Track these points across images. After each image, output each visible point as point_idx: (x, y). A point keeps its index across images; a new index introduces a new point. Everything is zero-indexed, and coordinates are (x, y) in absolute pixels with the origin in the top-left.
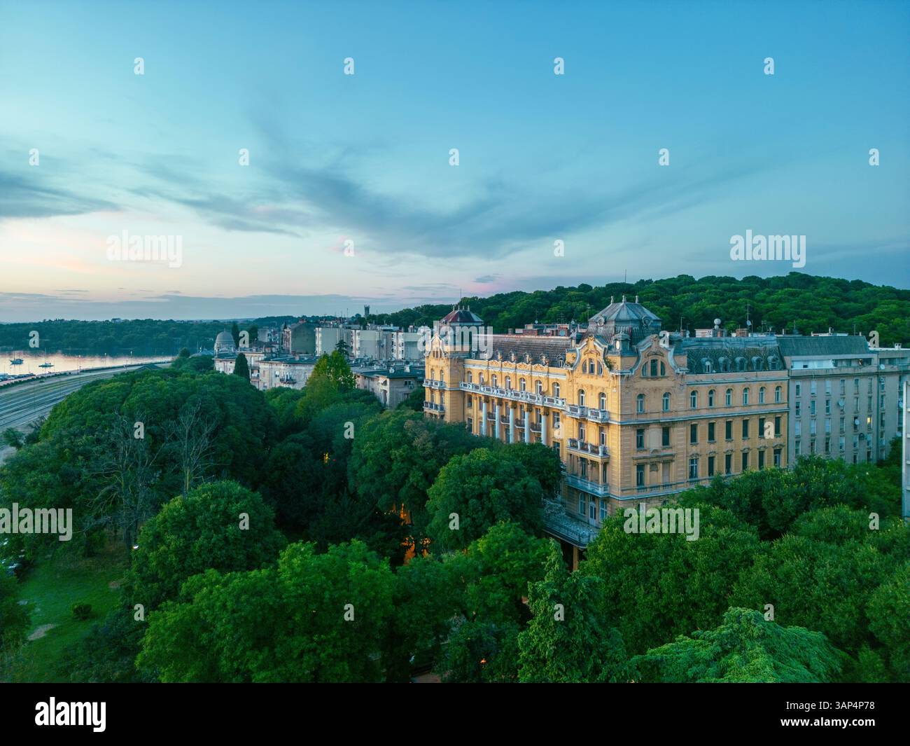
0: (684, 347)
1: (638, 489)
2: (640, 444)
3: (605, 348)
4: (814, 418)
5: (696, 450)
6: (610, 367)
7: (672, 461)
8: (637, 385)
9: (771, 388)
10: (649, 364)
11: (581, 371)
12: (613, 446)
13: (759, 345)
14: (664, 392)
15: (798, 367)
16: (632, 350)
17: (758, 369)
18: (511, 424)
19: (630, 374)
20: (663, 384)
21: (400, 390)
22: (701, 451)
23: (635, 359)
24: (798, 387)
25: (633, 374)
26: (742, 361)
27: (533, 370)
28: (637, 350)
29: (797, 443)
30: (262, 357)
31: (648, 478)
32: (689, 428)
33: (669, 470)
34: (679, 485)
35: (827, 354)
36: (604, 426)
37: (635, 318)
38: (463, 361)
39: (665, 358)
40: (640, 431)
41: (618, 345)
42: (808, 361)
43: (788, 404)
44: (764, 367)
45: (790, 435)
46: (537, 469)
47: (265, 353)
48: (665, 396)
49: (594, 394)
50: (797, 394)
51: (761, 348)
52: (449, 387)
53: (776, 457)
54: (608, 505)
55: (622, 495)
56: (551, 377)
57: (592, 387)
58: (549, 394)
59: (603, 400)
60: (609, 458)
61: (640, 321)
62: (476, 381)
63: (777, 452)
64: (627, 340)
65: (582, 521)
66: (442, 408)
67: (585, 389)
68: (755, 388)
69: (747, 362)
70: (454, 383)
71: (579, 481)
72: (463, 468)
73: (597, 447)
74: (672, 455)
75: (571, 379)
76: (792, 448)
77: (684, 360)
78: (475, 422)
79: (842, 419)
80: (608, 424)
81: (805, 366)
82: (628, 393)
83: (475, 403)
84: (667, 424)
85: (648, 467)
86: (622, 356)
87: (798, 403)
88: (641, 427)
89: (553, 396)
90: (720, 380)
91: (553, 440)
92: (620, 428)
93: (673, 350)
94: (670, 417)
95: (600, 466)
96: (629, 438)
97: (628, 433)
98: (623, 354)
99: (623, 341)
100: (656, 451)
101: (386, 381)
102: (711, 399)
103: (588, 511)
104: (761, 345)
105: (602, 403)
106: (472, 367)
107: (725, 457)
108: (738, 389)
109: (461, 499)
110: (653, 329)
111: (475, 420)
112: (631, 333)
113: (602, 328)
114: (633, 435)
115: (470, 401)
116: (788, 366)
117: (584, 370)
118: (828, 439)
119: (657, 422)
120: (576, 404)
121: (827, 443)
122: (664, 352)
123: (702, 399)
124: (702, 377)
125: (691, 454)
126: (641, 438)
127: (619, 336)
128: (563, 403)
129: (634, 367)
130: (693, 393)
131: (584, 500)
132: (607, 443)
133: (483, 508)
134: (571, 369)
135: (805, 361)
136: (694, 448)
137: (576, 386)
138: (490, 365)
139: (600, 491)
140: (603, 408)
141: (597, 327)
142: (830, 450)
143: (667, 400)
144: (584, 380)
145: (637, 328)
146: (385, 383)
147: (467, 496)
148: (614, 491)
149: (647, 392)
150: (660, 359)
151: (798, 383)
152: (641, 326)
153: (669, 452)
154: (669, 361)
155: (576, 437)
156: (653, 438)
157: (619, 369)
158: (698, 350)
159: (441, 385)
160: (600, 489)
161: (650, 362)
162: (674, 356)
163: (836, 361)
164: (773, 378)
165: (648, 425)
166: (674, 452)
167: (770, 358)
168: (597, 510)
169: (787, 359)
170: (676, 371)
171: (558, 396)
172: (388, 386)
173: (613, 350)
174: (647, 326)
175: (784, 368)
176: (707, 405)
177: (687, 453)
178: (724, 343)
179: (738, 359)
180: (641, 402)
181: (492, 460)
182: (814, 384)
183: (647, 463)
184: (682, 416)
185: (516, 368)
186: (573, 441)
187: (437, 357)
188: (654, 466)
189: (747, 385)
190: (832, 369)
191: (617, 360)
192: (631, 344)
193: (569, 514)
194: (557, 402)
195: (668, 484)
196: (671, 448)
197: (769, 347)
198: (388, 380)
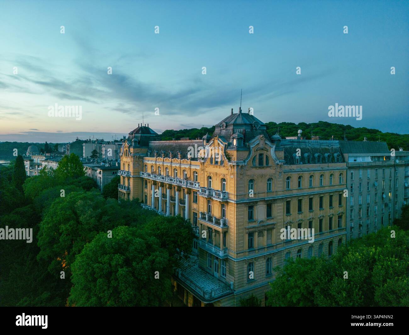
0: (281, 145)
1: (249, 252)
2: (251, 217)
3: (226, 145)
4: (361, 194)
5: (290, 219)
6: (229, 159)
7: (273, 228)
8: (249, 173)
9: (337, 174)
10: (258, 157)
11: (209, 163)
12: (231, 219)
13: (328, 146)
14: (267, 177)
15: (351, 161)
16: (245, 145)
17: (329, 162)
18: (168, 199)
19: (243, 164)
20: (268, 172)
21: (110, 177)
22: (293, 220)
23: (247, 153)
24: (352, 174)
25: (246, 164)
26: (319, 156)
27: (182, 163)
28: (249, 145)
29: (352, 210)
30: (44, 158)
31: (257, 243)
32: (285, 203)
33: (271, 235)
34: (278, 246)
35: (367, 153)
36: (224, 203)
37: (248, 122)
38: (142, 158)
39: (268, 153)
40: (251, 206)
41: (235, 142)
42: (357, 157)
43: (346, 185)
44: (332, 160)
45: (347, 206)
46: (172, 239)
47: (46, 156)
48: (268, 180)
49: (218, 179)
50: (352, 178)
51: (330, 148)
52: (132, 175)
53: (339, 221)
54: (227, 264)
55: (237, 257)
56: (193, 167)
57: (216, 174)
58: (191, 179)
59: (224, 184)
60: (228, 228)
61: (251, 125)
62: (149, 171)
63: (340, 217)
64: (241, 138)
65: (209, 273)
66: (128, 189)
67: (212, 175)
68: (327, 174)
69: (322, 157)
70: (135, 173)
71: (207, 245)
72: (98, 248)
73: (219, 220)
74: (274, 224)
75: (203, 168)
76: (348, 215)
77: (282, 154)
78: (149, 198)
79: (376, 194)
80: (227, 203)
81: (355, 160)
82: (242, 179)
83: (149, 185)
84: (270, 201)
85: (256, 234)
86: (237, 151)
87: (352, 184)
88: (251, 204)
89: (193, 181)
90: (305, 169)
91: (193, 211)
92: (236, 206)
93: (274, 147)
94: (273, 196)
95: (221, 234)
96: (243, 213)
97: (241, 209)
98: (238, 149)
99: (239, 139)
100: (262, 222)
101: (101, 171)
102: (299, 182)
103: (214, 266)
104: (330, 146)
105: (223, 186)
106: (147, 162)
107: (308, 223)
108: (317, 175)
109: (90, 278)
110: (260, 131)
111: (149, 196)
112: (245, 134)
113: (224, 131)
114: (246, 210)
115: (146, 184)
116: (346, 160)
117: (211, 162)
118: (368, 207)
119: (263, 200)
120: (206, 186)
121: (368, 210)
122: (268, 148)
123: (294, 183)
124: (294, 167)
125: (286, 222)
126: (252, 212)
127: (236, 135)
128: (199, 185)
129: (247, 159)
130: (288, 178)
131: (211, 258)
132: (227, 217)
133: (109, 287)
134: (202, 161)
135: (355, 157)
136: (289, 218)
137: (206, 173)
138: (157, 160)
139: (221, 254)
140: (224, 190)
141: (221, 130)
142: (369, 214)
143: (270, 184)
144: (212, 169)
145: (249, 130)
146: (100, 173)
147: (95, 276)
148: (231, 253)
149: (256, 178)
150: (265, 153)
151: (352, 171)
152: (252, 129)
153: (271, 222)
154: (272, 155)
155: (206, 211)
156: (260, 212)
157: (236, 160)
158: (290, 148)
159: (128, 174)
160: (221, 252)
161: (258, 155)
162: (275, 151)
163: (372, 157)
164: (338, 168)
165: (257, 202)
166: (275, 222)
167: (336, 155)
168: (219, 266)
169: (346, 155)
170: (276, 162)
171: (197, 180)
172: (102, 175)
173: (232, 146)
174: (256, 129)
175: (344, 161)
176: (297, 187)
177: (284, 221)
178: (307, 144)
179: (316, 155)
180: (252, 185)
181: (127, 237)
182: (361, 172)
183: (255, 231)
184: (280, 195)
185: (172, 162)
186: (203, 214)
187: (127, 156)
188: (261, 233)
189: (322, 172)
190: (371, 162)
191: (234, 154)
192: (244, 141)
193: (200, 267)
194: (195, 185)
195: (271, 245)
196: (273, 219)
197: (335, 147)
198: (102, 171)
